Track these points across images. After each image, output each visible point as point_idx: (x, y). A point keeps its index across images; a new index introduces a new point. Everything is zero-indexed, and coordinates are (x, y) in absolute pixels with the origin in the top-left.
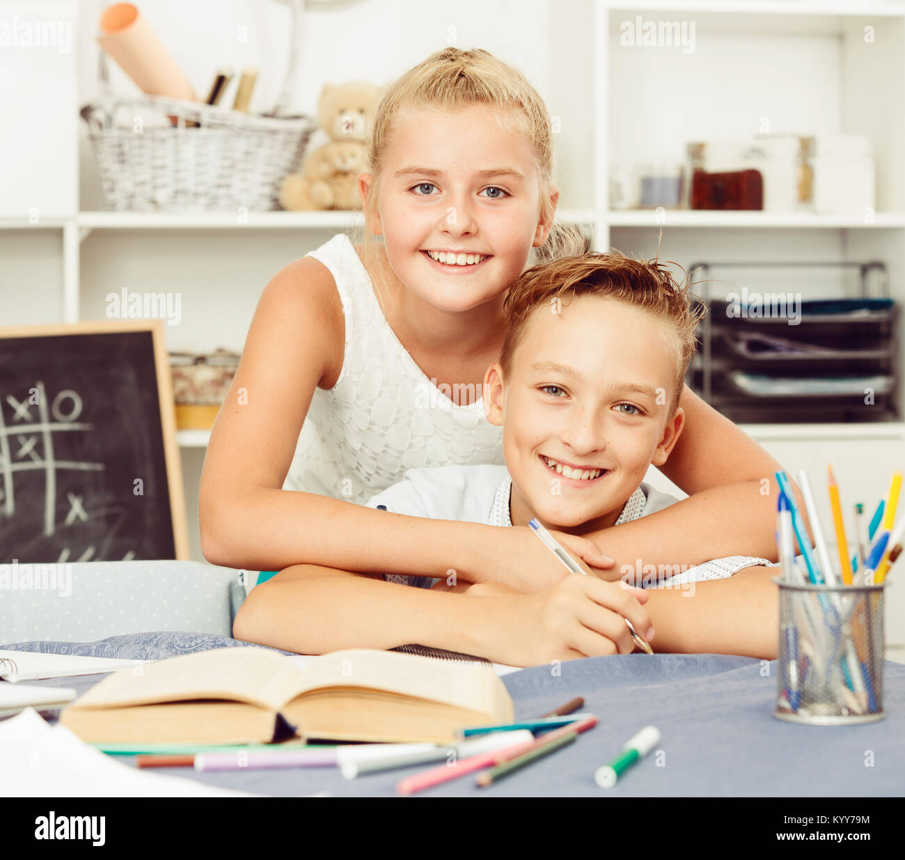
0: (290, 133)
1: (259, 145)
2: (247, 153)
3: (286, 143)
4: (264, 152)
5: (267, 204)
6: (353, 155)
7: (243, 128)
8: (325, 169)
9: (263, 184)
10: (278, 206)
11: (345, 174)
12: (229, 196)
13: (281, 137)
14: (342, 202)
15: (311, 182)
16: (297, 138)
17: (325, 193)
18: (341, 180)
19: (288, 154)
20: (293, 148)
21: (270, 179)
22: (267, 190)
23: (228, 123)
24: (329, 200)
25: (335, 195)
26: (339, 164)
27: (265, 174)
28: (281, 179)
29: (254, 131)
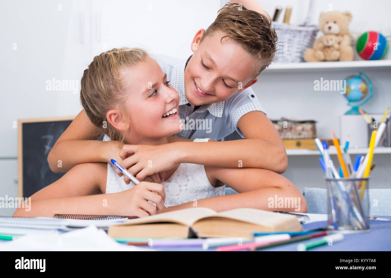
0: (307, 32)
1: (294, 37)
2: (290, 40)
3: (305, 36)
4: (297, 39)
5: (298, 60)
6: (331, 40)
7: (287, 30)
8: (321, 45)
9: (297, 52)
10: (303, 60)
11: (329, 47)
12: (283, 57)
13: (303, 33)
14: (328, 58)
15: (315, 51)
16: (310, 33)
17: (321, 54)
18: (327, 49)
19: (307, 41)
20: (309, 38)
21: (299, 50)
22: (299, 54)
23: (281, 28)
24: (322, 57)
25: (325, 55)
26: (326, 43)
27: (298, 48)
28: (304, 50)
29: (292, 31)
